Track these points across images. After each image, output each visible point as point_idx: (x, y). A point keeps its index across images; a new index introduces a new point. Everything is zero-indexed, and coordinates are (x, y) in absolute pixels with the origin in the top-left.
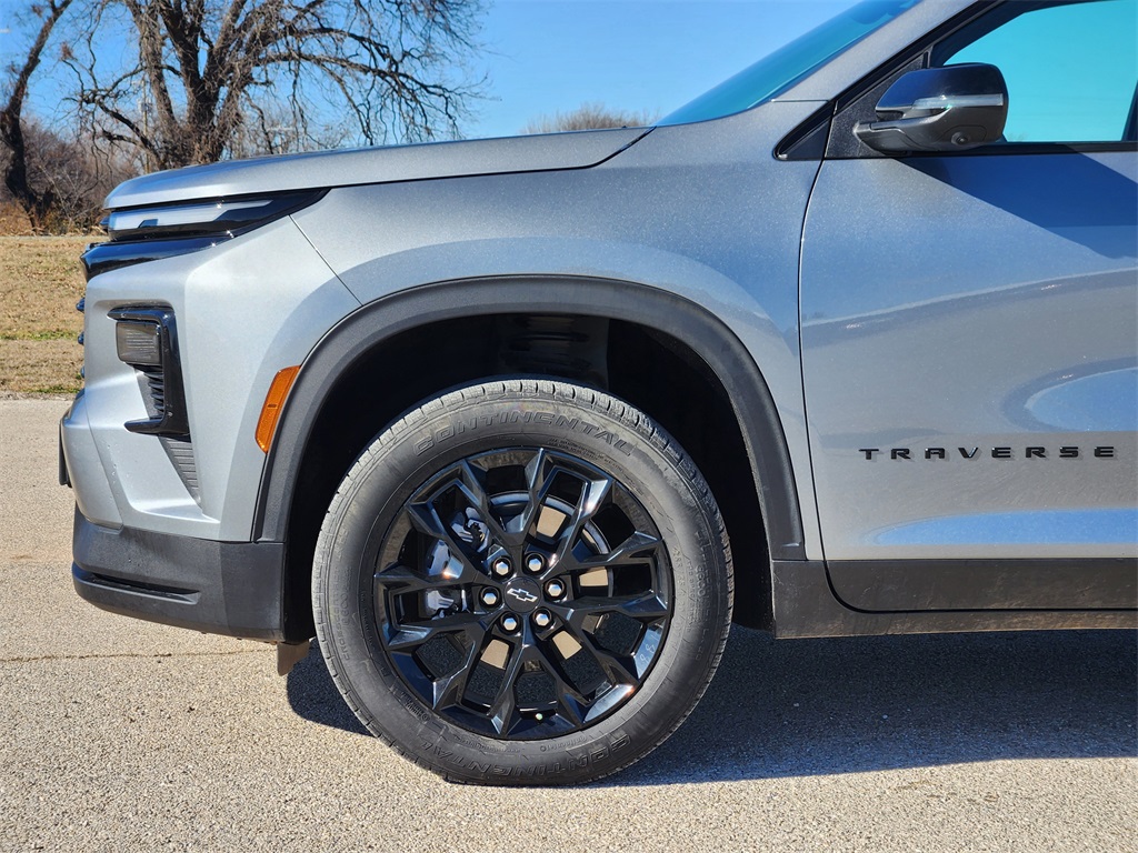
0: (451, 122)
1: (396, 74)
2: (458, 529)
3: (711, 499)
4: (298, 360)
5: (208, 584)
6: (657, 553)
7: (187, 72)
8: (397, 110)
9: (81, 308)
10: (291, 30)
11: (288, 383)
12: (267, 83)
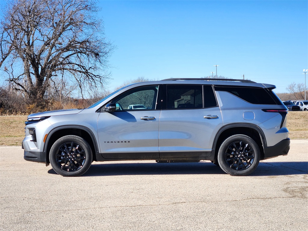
0: (101, 84)
1: (87, 73)
2: (64, 150)
3: (90, 147)
4: (48, 133)
5: (39, 156)
6: (84, 152)
7: (36, 74)
8: (87, 82)
9: (25, 128)
10: (61, 63)
11: (47, 136)
12: (56, 75)
